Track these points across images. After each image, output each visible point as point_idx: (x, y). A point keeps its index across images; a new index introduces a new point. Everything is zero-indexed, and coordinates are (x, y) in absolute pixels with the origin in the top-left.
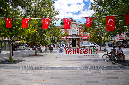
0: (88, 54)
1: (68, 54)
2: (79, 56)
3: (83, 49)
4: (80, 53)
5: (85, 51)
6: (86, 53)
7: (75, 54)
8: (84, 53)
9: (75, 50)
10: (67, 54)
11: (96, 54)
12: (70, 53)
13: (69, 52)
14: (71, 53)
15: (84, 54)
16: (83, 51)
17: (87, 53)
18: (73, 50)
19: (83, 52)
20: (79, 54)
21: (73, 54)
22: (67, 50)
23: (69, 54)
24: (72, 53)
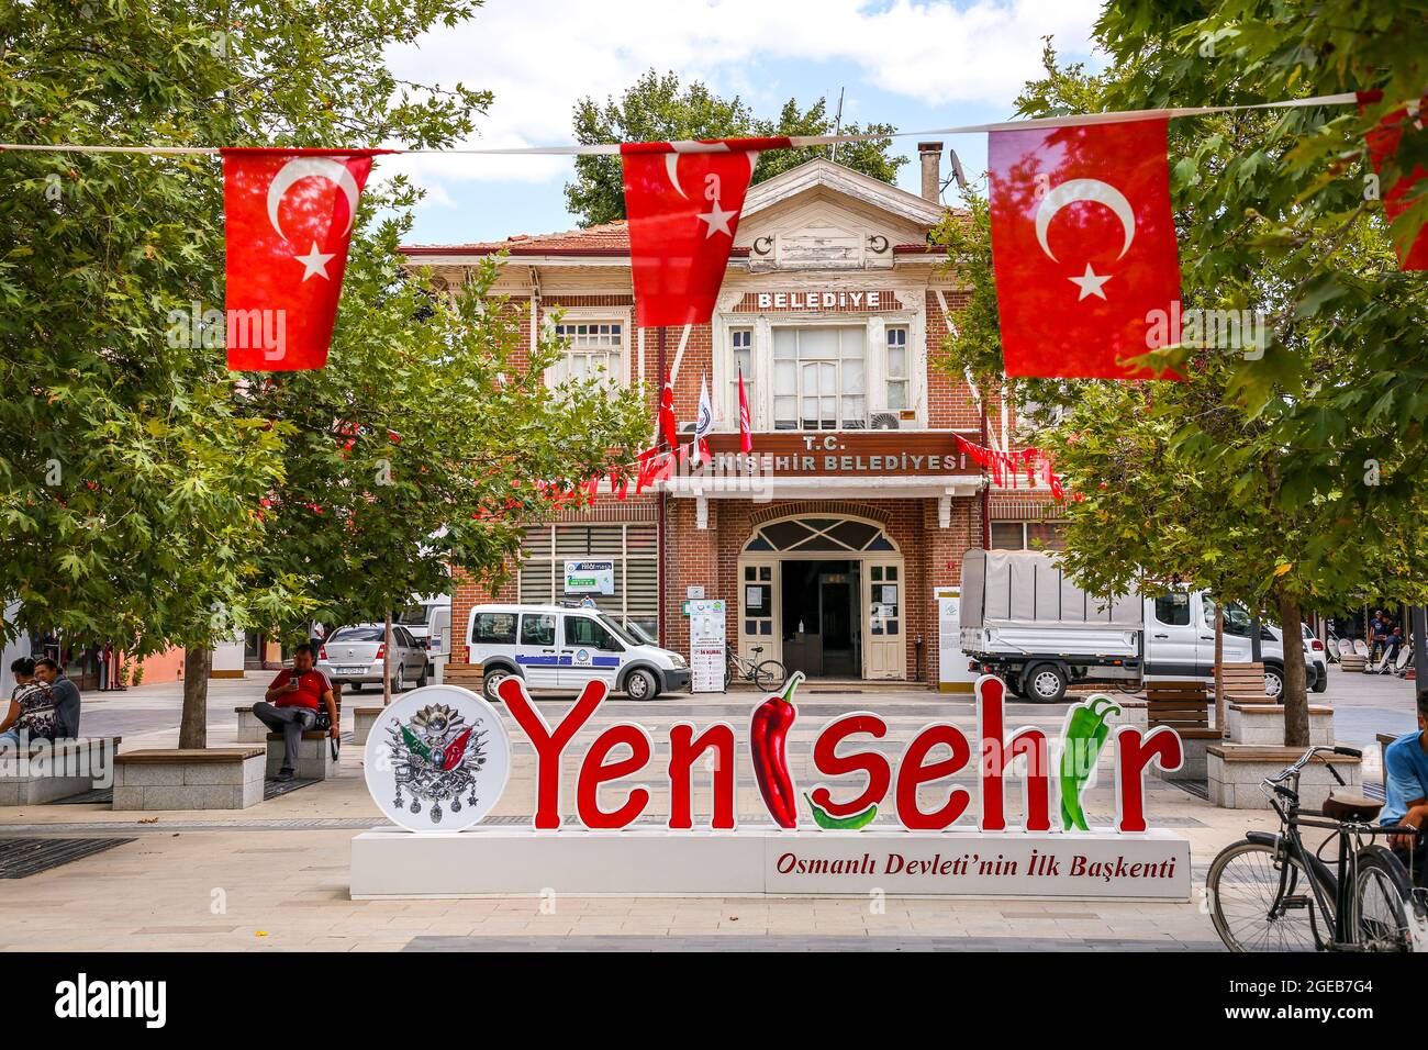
0: (968, 830)
1: (572, 829)
2: (789, 863)
3: (877, 728)
4: (821, 796)
5: (914, 772)
6: (930, 798)
7: (723, 818)
8: (888, 805)
9: (721, 737)
10: (547, 818)
11: (1133, 821)
12: (610, 797)
13: (594, 772)
14: (639, 799)
15: (884, 827)
16: (875, 764)
17: (959, 801)
18: (680, 735)
19: (876, 793)
20: (783, 812)
21: (681, 818)
22: (549, 748)
23: (592, 817)
24: (660, 802)
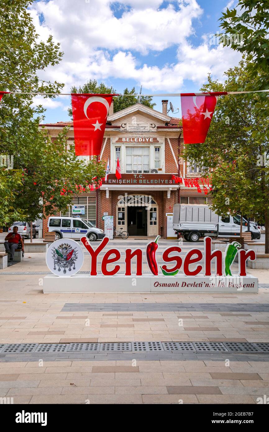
0: (202, 275)
1: (100, 275)
2: (157, 284)
3: (179, 250)
4: (164, 267)
5: (188, 261)
6: (192, 268)
7: (139, 273)
8: (182, 269)
9: (138, 252)
10: (94, 272)
11: (243, 273)
12: (110, 267)
13: (106, 261)
14: (117, 268)
15: (181, 275)
16: (178, 259)
17: (200, 268)
18: (128, 251)
19: (178, 266)
20: (155, 272)
21: (128, 273)
22: (94, 255)
23: (105, 272)
24: (123, 268)
